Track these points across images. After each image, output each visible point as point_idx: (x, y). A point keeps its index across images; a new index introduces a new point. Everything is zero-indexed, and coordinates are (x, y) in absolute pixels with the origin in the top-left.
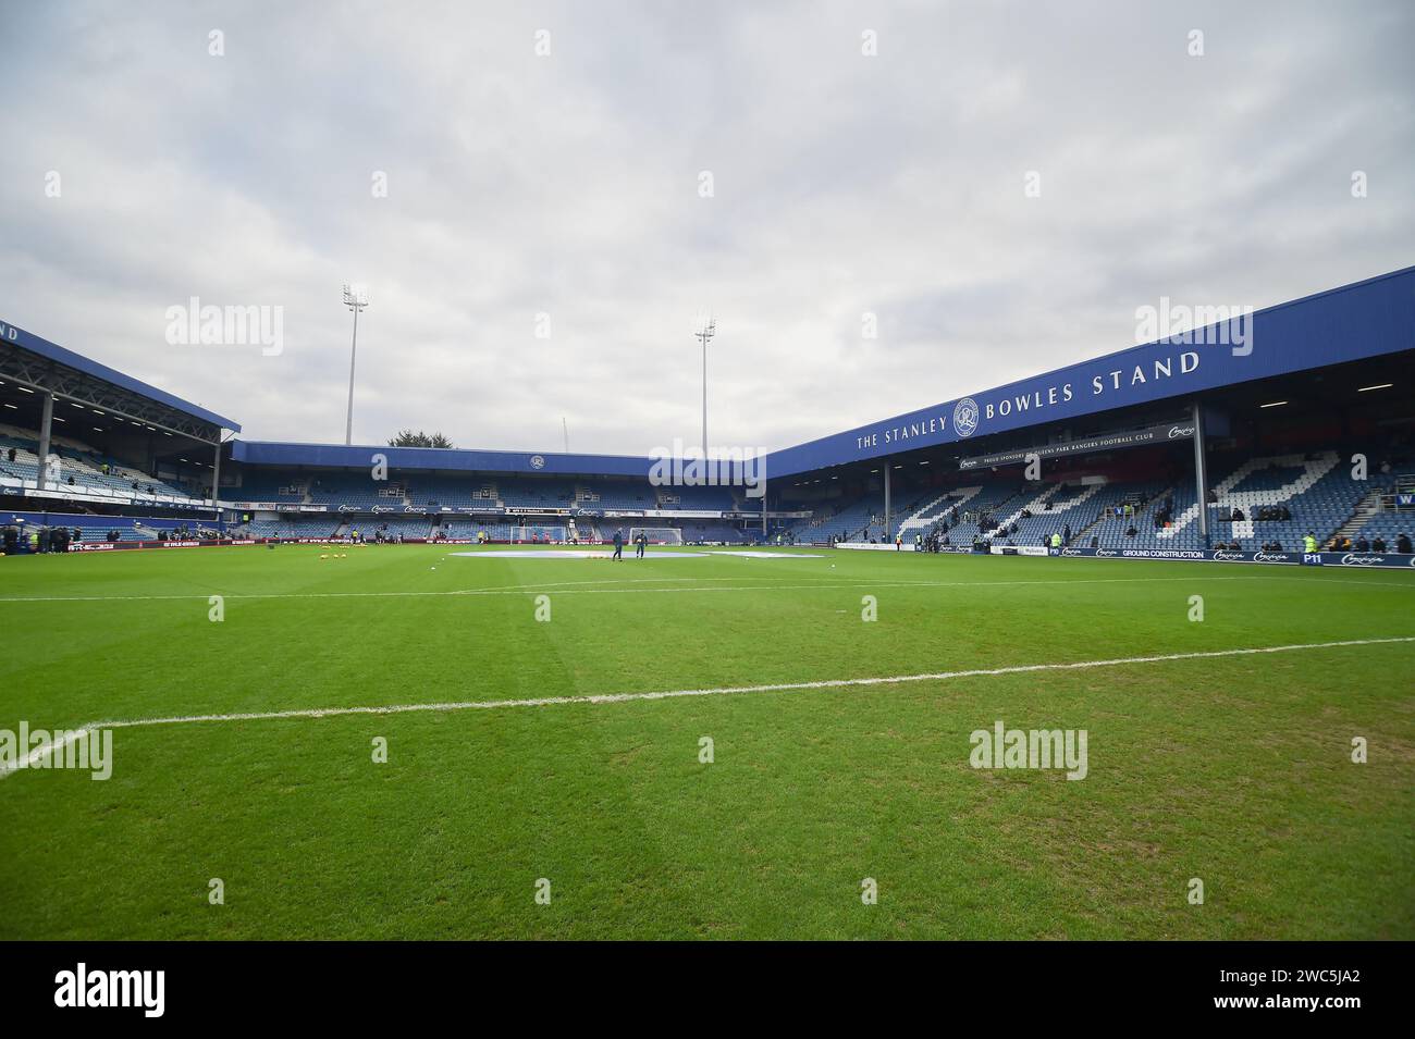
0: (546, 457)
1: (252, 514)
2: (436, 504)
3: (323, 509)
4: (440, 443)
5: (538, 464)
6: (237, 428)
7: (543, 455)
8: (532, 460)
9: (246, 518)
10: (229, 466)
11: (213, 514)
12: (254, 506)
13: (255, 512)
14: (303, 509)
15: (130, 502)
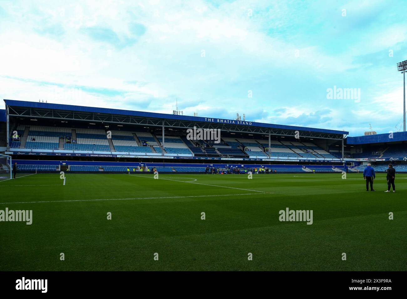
3: (384, 160)
6: (347, 133)
11: (342, 163)
12: (361, 160)
13: (362, 162)
14: (377, 160)
15: (299, 161)
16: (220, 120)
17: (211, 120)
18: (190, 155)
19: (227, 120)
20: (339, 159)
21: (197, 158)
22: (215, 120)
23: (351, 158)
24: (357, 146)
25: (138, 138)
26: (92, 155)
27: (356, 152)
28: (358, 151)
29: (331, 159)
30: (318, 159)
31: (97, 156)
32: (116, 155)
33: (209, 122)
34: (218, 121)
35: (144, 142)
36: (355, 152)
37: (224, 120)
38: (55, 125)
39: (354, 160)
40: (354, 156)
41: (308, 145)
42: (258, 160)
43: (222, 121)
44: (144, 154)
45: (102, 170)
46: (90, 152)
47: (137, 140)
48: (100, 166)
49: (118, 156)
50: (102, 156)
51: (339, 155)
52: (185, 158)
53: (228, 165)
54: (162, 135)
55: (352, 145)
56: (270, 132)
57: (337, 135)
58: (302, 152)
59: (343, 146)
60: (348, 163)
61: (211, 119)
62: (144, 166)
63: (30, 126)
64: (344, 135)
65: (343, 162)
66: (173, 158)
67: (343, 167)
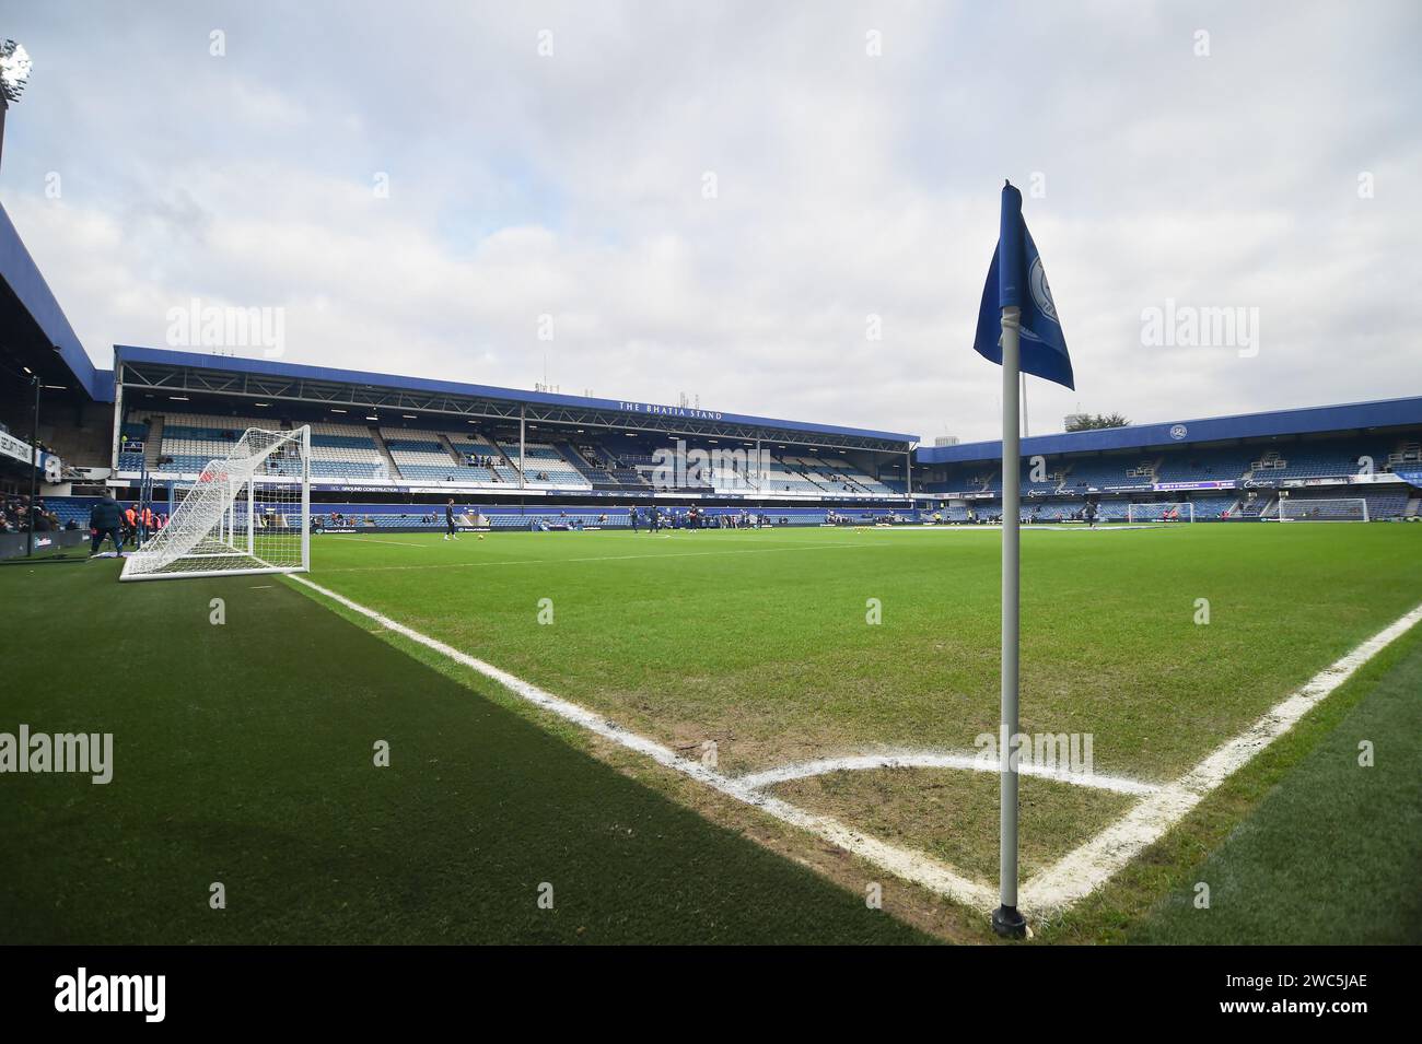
0: (1189, 425)
1: (946, 502)
2: (1085, 485)
3: (992, 496)
4: (1116, 422)
5: (1179, 434)
6: (917, 439)
7: (1185, 424)
8: (1172, 431)
9: (942, 505)
10: (919, 469)
11: (907, 504)
12: (946, 496)
13: (948, 500)
14: (978, 496)
15: (820, 499)
16: (652, 406)
17: (634, 407)
18: (583, 488)
19: (667, 408)
20: (902, 496)
21: (600, 495)
22: (643, 406)
23: (925, 493)
24: (935, 467)
25: (452, 446)
26: (345, 489)
27: (935, 479)
28: (938, 477)
29: (885, 496)
30: (858, 495)
31: (359, 489)
32: (408, 488)
33: (629, 412)
34: (649, 409)
35: (470, 458)
36: (931, 481)
37: (661, 407)
38: (235, 413)
39: (931, 496)
40: (928, 489)
41: (834, 464)
42: (733, 497)
43: (656, 410)
44: (475, 485)
45: (371, 525)
46: (339, 481)
47: (453, 452)
48: (367, 515)
49: (412, 491)
50: (373, 490)
51: (899, 486)
52: (572, 494)
53: (668, 510)
54: (519, 441)
55: (926, 465)
56: (758, 436)
57: (896, 442)
58: (825, 481)
59: (909, 467)
60: (921, 504)
61: (634, 404)
62: (476, 514)
63: (165, 414)
64: (911, 444)
65: (911, 501)
66: (544, 493)
67: (910, 512)
